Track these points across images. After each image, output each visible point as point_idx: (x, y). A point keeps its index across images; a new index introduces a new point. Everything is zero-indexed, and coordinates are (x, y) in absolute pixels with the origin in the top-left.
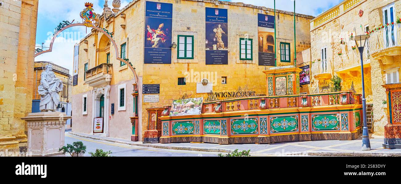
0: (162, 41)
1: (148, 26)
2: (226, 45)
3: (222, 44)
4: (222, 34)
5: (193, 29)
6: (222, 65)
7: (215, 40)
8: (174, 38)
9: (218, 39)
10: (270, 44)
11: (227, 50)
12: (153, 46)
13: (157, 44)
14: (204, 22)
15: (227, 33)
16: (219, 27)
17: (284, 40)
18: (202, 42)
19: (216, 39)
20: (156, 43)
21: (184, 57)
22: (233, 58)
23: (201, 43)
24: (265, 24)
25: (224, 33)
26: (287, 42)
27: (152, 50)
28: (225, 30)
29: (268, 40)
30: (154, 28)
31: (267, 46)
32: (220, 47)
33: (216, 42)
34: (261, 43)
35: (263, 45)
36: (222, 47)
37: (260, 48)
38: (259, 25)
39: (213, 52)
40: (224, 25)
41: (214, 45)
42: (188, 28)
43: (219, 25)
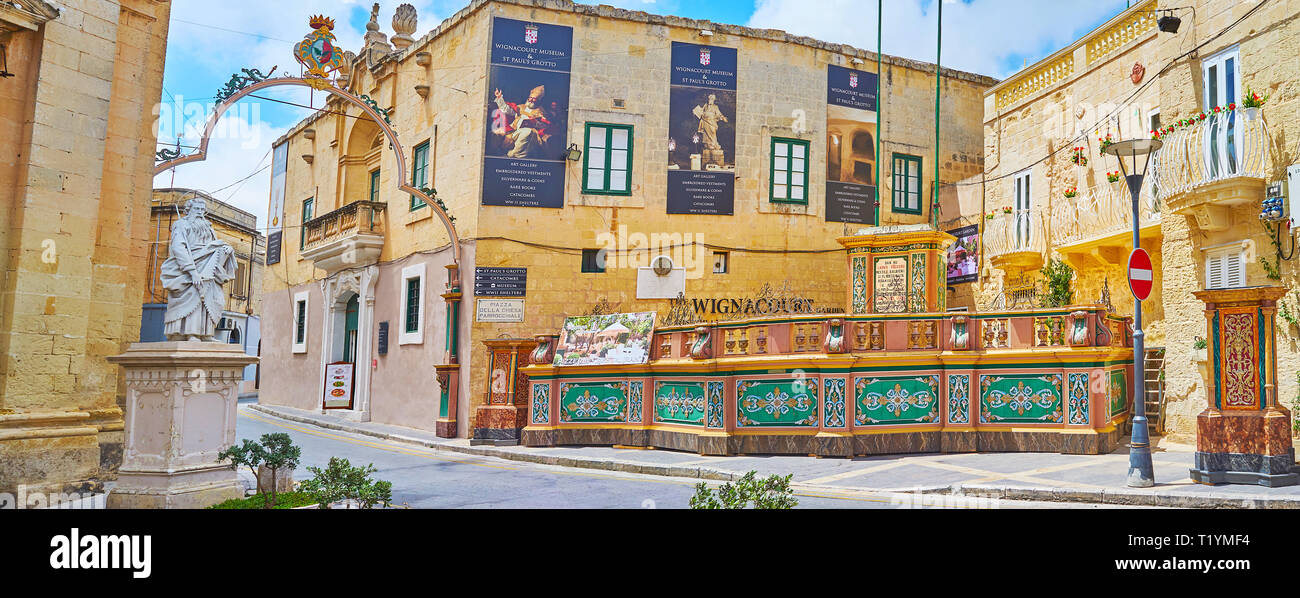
0: (539, 138)
1: (498, 94)
2: (730, 158)
3: (719, 152)
4: (720, 123)
5: (632, 104)
6: (715, 217)
7: (696, 140)
9: (705, 138)
10: (862, 157)
11: (731, 170)
12: (511, 153)
13: (524, 148)
14: (667, 86)
15: (732, 119)
16: (711, 102)
17: (904, 147)
18: (657, 145)
19: (701, 139)
20: (518, 144)
21: (602, 188)
22: (750, 196)
23: (655, 147)
24: (848, 97)
25: (725, 120)
26: (912, 154)
27: (507, 164)
28: (729, 110)
29: (855, 146)
30: (516, 98)
31: (853, 164)
32: (713, 161)
33: (700, 148)
34: (837, 155)
35: (840, 160)
36: (716, 164)
37: (833, 168)
38: (832, 99)
39: (691, 175)
40: (726, 97)
41: (692, 156)
42: (619, 103)
43: (712, 97)
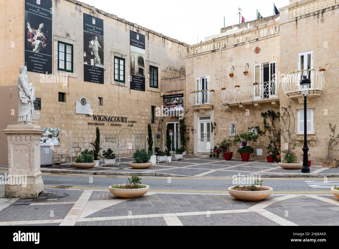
0: (43, 45)
1: (28, 24)
2: (102, 62)
3: (99, 59)
4: (99, 48)
5: (72, 37)
6: (98, 84)
7: (92, 53)
8: (55, 44)
9: (95, 53)
10: (140, 66)
11: (103, 67)
12: (34, 50)
13: (38, 48)
14: (82, 31)
15: (103, 47)
16: (96, 39)
17: (153, 64)
18: (80, 53)
19: (93, 53)
20: (36, 47)
21: (64, 68)
22: (108, 76)
23: (80, 55)
24: (136, 43)
25: (101, 47)
26: (155, 66)
27: (33, 54)
28: (101, 43)
29: (139, 62)
30: (35, 27)
31: (138, 68)
32: (97, 63)
33: (93, 57)
34: (133, 65)
35: (134, 67)
36: (98, 63)
37: (132, 69)
38: (132, 43)
39: (91, 67)
40: (100, 38)
41: (91, 60)
42: (68, 35)
43: (96, 38)
